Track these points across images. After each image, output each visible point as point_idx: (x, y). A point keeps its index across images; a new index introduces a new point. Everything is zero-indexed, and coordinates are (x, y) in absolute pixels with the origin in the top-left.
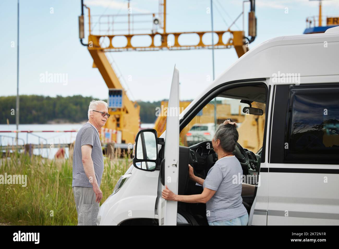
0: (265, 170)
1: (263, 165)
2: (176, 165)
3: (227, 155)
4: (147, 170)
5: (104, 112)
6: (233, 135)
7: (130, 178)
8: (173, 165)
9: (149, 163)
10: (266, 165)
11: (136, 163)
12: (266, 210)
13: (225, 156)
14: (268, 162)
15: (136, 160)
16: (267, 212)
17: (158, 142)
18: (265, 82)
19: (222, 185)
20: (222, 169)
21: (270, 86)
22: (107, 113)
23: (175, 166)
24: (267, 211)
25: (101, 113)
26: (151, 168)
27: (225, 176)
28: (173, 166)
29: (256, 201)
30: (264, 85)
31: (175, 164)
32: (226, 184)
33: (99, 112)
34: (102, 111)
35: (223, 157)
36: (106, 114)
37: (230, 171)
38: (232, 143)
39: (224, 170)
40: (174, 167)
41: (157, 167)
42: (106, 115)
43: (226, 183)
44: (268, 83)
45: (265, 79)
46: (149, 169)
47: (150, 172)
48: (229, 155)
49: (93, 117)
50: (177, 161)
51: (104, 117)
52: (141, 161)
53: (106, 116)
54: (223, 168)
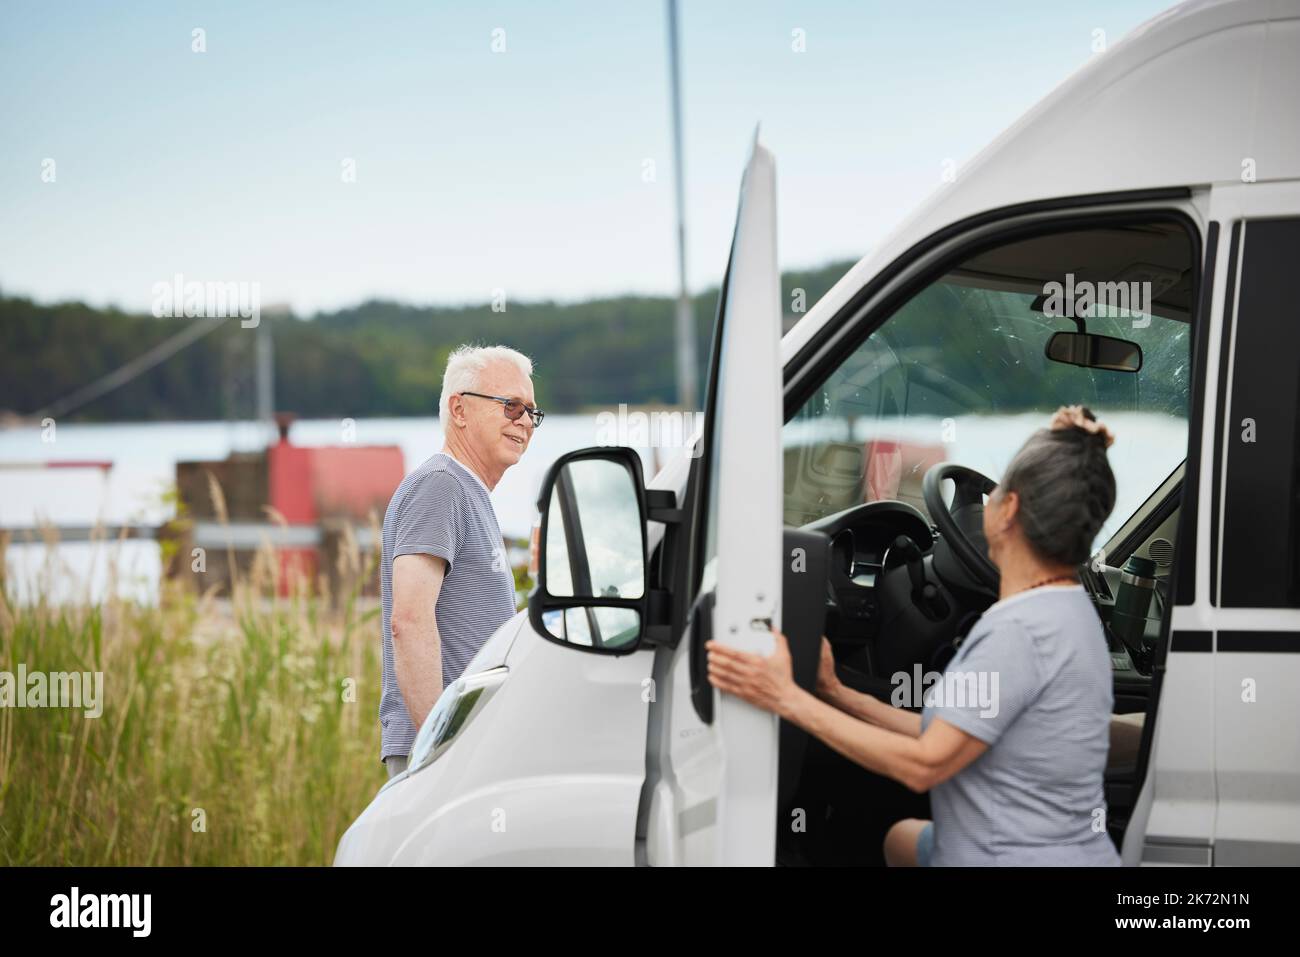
0: (1196, 642)
1: (1183, 619)
2: (768, 623)
3: (1050, 582)
4: (597, 648)
5: (517, 398)
6: (1085, 478)
7: (500, 691)
8: (757, 620)
9: (603, 614)
10: (1201, 614)
11: (546, 617)
12: (1207, 840)
13: (1041, 584)
14: (1213, 602)
15: (543, 603)
16: (1213, 847)
17: (649, 509)
18: (1185, 207)
19: (1030, 717)
20: (1038, 646)
21: (1214, 227)
22: (532, 405)
23: (763, 626)
24: (1211, 842)
25: (500, 400)
26: (618, 637)
27: (1050, 676)
28: (756, 625)
29: (1153, 796)
30: (1185, 222)
31: (765, 615)
32: (1052, 716)
33: (492, 398)
34: (509, 393)
35: (1033, 587)
36: (526, 409)
37: (1075, 653)
38: (1074, 516)
39: (1046, 648)
40: (760, 629)
41: (646, 636)
42: (526, 413)
43: (1053, 711)
44: (1202, 212)
45: (1185, 193)
46: (605, 645)
47: (611, 659)
48: (1061, 583)
49: (464, 424)
50: (772, 605)
51: (517, 422)
52: (563, 604)
53: (526, 418)
54: (1044, 639)
